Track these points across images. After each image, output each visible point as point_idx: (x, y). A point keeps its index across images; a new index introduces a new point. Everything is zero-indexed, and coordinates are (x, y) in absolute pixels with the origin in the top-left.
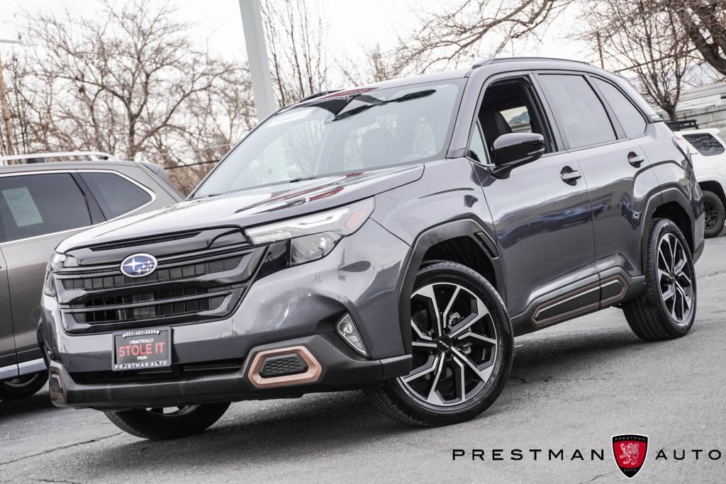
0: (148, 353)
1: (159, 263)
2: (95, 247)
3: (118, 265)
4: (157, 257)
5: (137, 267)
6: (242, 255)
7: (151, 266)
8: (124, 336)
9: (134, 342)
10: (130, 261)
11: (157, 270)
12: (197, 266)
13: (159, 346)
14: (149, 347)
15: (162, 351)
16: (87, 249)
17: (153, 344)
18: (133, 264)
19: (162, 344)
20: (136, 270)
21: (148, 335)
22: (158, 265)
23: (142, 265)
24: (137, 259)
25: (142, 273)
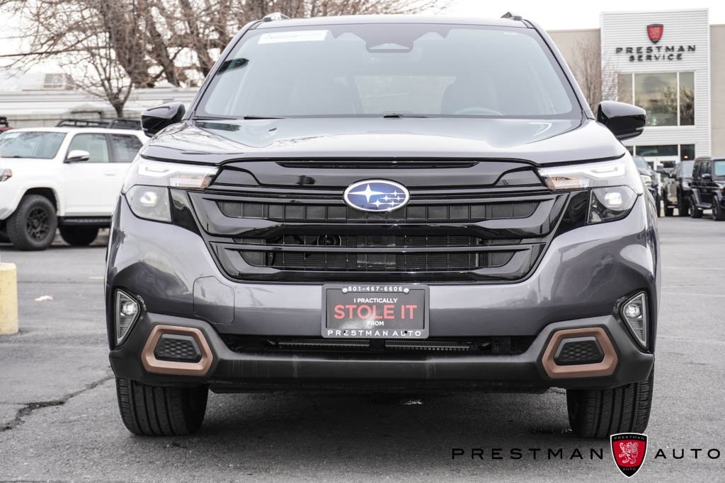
0: (386, 317)
1: (412, 197)
2: (286, 162)
3: (341, 192)
4: (409, 188)
5: (374, 198)
6: (539, 201)
7: (398, 199)
8: (345, 290)
9: (362, 300)
10: (363, 188)
11: (408, 205)
12: (473, 208)
13: (407, 311)
14: (388, 309)
15: (411, 317)
16: (273, 163)
17: (397, 307)
18: (368, 193)
19: (412, 307)
20: (370, 201)
21: (388, 292)
22: (410, 199)
23: (384, 196)
24: (373, 187)
25: (381, 207)
